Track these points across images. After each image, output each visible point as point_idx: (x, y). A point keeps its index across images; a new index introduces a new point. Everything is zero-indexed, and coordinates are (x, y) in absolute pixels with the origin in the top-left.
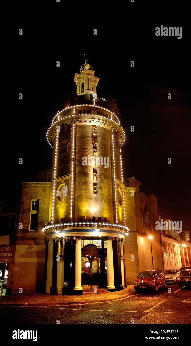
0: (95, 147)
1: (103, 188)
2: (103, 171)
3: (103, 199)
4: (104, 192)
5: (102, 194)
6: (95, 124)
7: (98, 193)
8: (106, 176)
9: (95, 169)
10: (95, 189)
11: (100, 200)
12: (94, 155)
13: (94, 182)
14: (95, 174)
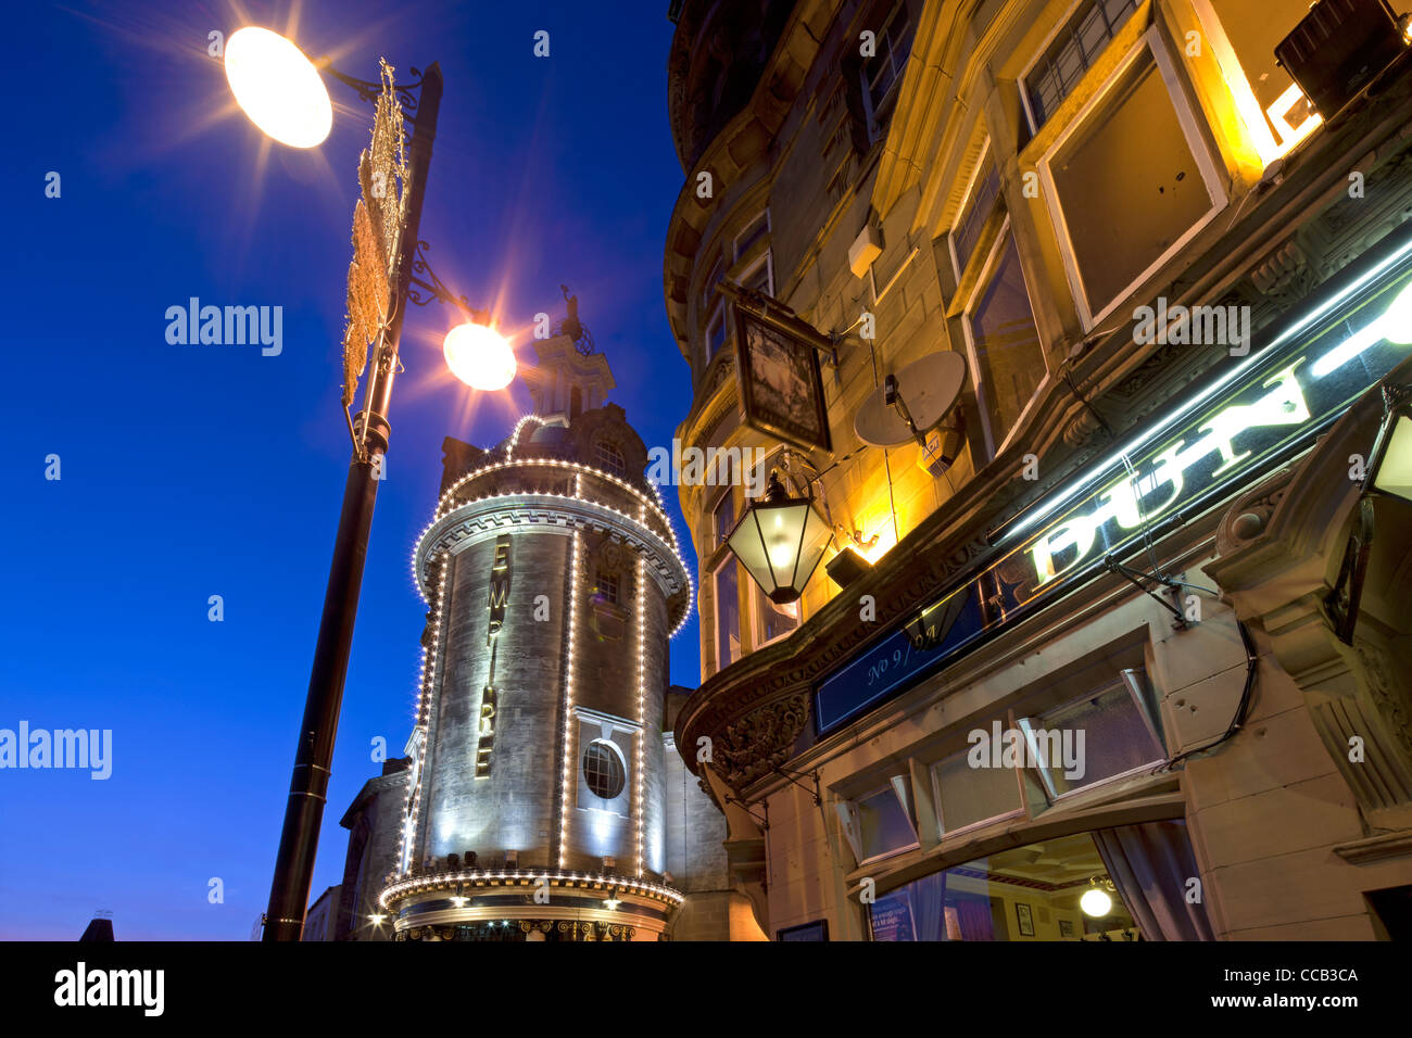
0: (497, 615)
1: (516, 748)
2: (521, 690)
3: (513, 787)
4: (515, 761)
5: (507, 771)
6: (503, 531)
7: (494, 770)
8: (531, 704)
9: (490, 689)
10: (483, 758)
11: (496, 794)
12: (492, 643)
13: (481, 735)
14: (488, 706)
